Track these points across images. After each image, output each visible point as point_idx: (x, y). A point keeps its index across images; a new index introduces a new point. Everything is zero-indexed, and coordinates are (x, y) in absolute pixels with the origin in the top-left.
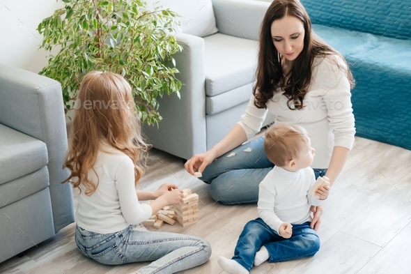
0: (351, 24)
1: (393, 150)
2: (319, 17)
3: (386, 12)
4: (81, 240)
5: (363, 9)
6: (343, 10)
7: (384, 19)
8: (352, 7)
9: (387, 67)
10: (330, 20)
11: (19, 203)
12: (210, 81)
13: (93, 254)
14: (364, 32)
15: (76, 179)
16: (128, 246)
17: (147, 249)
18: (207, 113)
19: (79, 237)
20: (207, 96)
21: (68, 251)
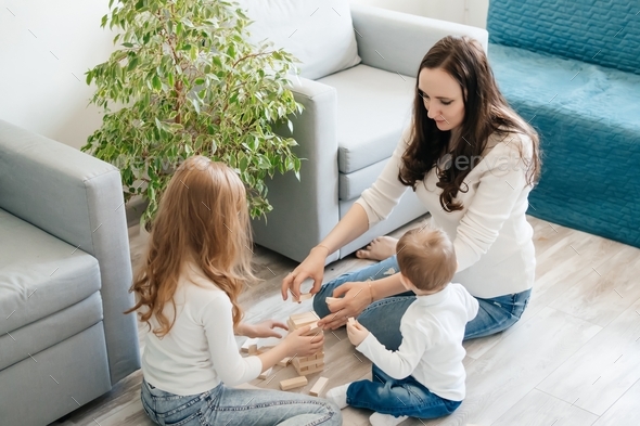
0: (567, 49)
2: (518, 37)
3: (621, 33)
4: (150, 401)
5: (586, 26)
6: (555, 26)
7: (618, 43)
8: (568, 22)
9: (617, 127)
10: (534, 41)
12: (346, 151)
13: (166, 423)
14: (586, 61)
15: (145, 309)
16: (219, 413)
17: (246, 417)
18: (342, 197)
19: (146, 395)
20: (341, 172)
21: (130, 414)
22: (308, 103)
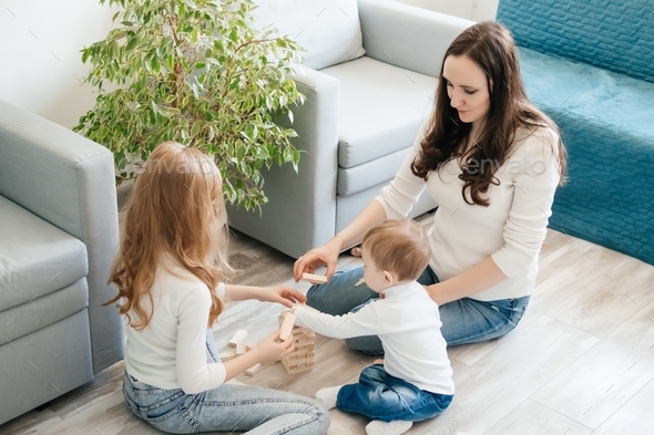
0: (577, 52)
1: (627, 262)
2: (527, 36)
3: (633, 38)
4: (132, 394)
5: (597, 29)
6: (565, 28)
7: (629, 48)
8: (579, 24)
9: (625, 134)
10: (544, 42)
11: (41, 333)
12: (347, 145)
13: (149, 417)
14: (596, 66)
16: (203, 408)
17: (231, 413)
18: (339, 192)
19: (128, 388)
20: (340, 167)
21: (111, 405)
22: (310, 93)
